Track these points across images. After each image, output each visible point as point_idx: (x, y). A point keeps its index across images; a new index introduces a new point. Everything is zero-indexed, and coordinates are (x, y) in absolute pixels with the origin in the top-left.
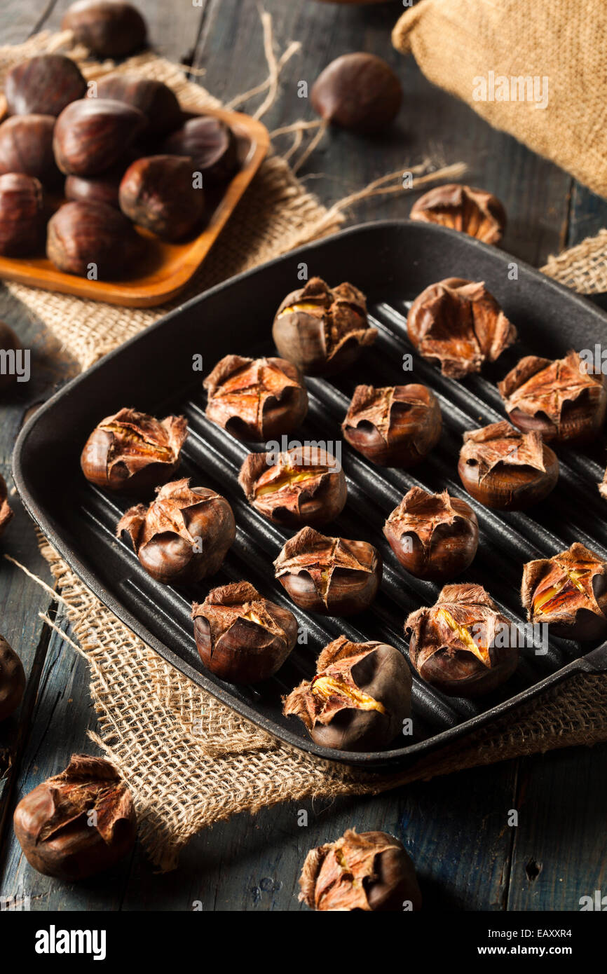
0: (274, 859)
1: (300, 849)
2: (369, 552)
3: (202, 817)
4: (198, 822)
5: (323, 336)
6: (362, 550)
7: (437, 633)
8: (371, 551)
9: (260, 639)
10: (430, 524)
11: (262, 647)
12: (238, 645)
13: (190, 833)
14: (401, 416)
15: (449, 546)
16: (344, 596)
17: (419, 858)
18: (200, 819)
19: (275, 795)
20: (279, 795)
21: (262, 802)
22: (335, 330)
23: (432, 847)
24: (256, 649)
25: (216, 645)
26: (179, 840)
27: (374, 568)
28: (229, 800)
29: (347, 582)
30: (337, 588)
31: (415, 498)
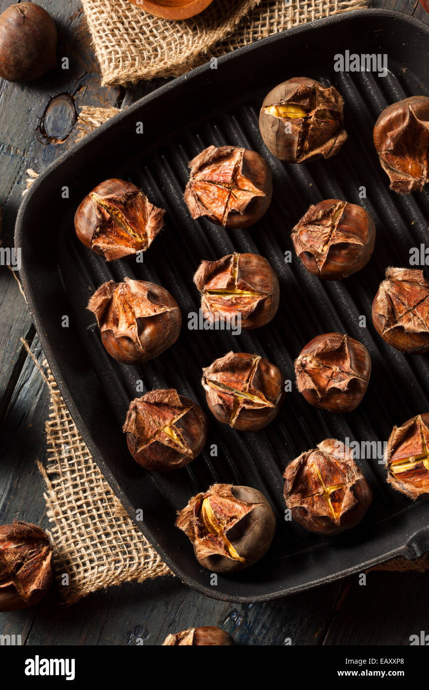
0: (149, 610)
1: (170, 608)
2: (277, 385)
3: (101, 582)
4: (99, 584)
5: (296, 148)
6: (272, 381)
7: (307, 483)
8: (279, 385)
9: (172, 458)
10: (331, 371)
11: (172, 463)
12: (154, 459)
13: (90, 590)
14: (337, 253)
15: (339, 401)
16: (246, 428)
17: (252, 639)
18: (100, 582)
19: (158, 570)
20: (162, 570)
21: (148, 575)
22: (307, 144)
23: (264, 632)
24: (168, 463)
25: (139, 451)
26: (81, 593)
27: (277, 402)
28: (124, 570)
29: (252, 416)
30: (242, 421)
31: (324, 351)
